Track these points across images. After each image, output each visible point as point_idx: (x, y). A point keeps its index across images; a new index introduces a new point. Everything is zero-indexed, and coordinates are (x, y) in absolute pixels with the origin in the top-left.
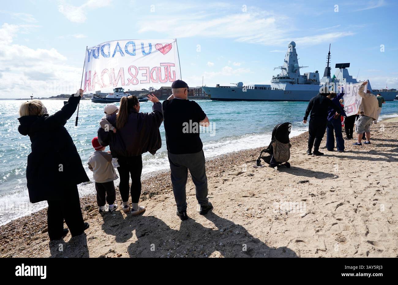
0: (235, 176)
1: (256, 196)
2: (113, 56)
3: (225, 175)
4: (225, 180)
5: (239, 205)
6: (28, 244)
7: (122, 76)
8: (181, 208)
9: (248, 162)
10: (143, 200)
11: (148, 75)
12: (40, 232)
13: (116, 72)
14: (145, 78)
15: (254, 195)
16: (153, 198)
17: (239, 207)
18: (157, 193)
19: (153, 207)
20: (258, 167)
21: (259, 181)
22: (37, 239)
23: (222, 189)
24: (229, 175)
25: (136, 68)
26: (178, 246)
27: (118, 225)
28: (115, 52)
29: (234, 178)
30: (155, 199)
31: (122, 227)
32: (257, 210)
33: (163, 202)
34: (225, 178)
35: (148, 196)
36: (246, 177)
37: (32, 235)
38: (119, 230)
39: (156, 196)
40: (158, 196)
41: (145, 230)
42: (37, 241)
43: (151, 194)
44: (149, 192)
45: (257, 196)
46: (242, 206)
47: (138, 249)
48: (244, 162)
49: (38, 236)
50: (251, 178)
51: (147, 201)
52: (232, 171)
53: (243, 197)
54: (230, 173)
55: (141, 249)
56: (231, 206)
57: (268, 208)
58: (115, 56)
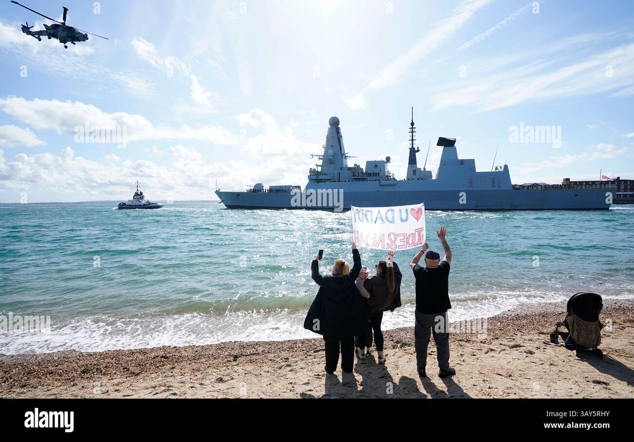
0: (508, 348)
1: (512, 378)
2: (375, 222)
3: (495, 345)
4: (492, 350)
5: (484, 381)
6: (306, 357)
7: (383, 241)
8: (420, 364)
9: (542, 333)
10: (394, 348)
11: (405, 240)
12: (312, 351)
13: (378, 236)
14: (402, 243)
15: (510, 376)
16: (404, 349)
17: (483, 382)
18: (409, 345)
19: (400, 357)
20: (550, 344)
21: (534, 362)
22: (310, 355)
23: (479, 359)
24: (501, 344)
25: (395, 235)
26: (406, 394)
27: (366, 364)
28: (376, 219)
29: (504, 350)
30: (405, 350)
31: (369, 366)
32: (499, 392)
33: (410, 355)
34: (493, 348)
35: (399, 345)
36: (521, 353)
37: (308, 351)
38: (366, 368)
39: (407, 348)
40: (409, 348)
41: (385, 374)
42: (311, 357)
43: (403, 344)
44: (402, 341)
45: (514, 379)
46: (487, 382)
47: (376, 386)
48: (535, 333)
49: (311, 354)
50: (527, 357)
51: (397, 350)
52: (508, 340)
53: (497, 374)
54: (503, 343)
55: (377, 386)
56: (475, 379)
57: (515, 394)
58: (377, 222)
